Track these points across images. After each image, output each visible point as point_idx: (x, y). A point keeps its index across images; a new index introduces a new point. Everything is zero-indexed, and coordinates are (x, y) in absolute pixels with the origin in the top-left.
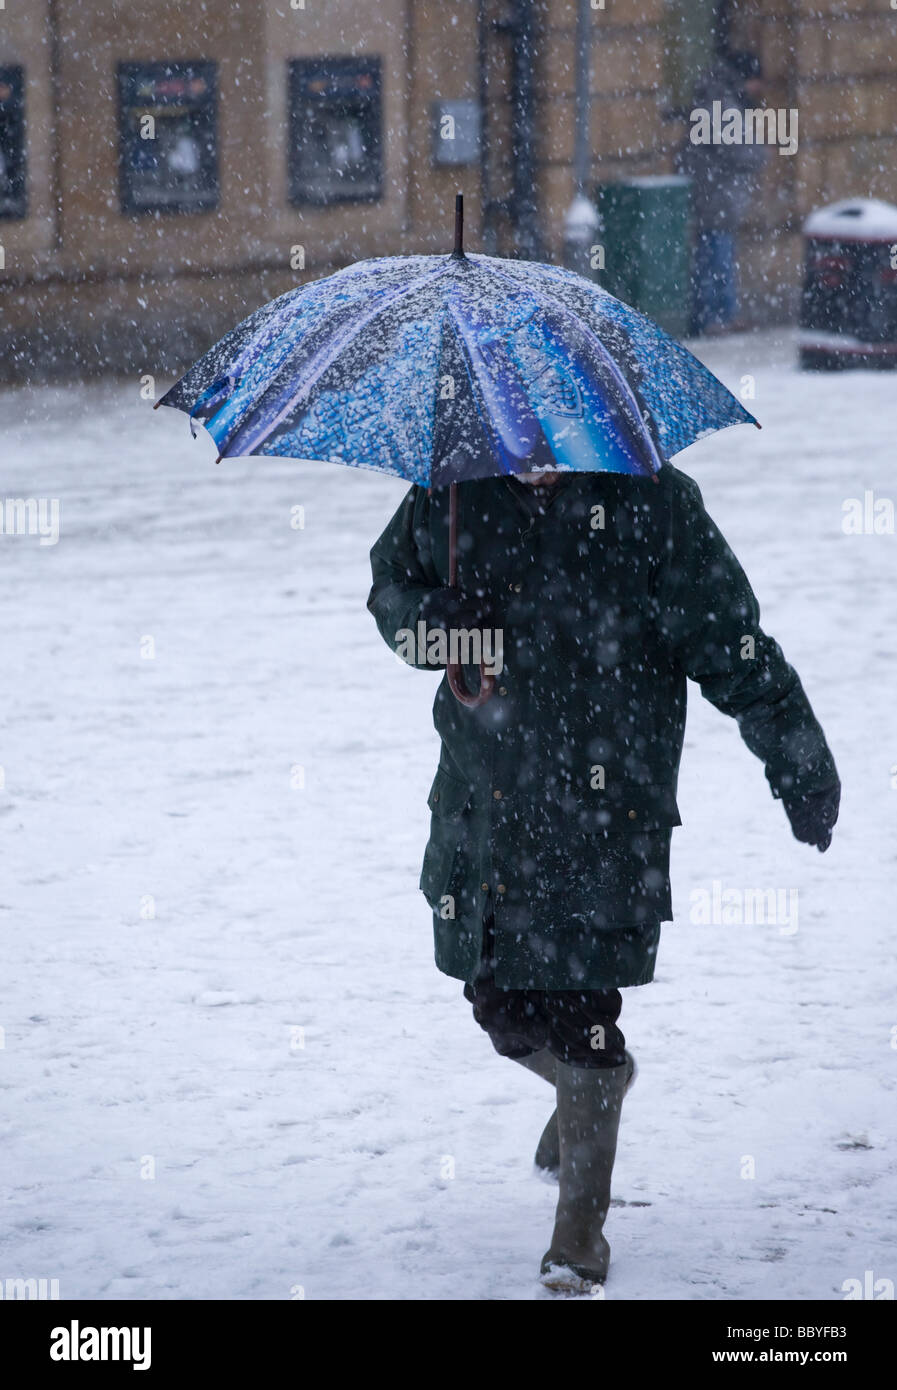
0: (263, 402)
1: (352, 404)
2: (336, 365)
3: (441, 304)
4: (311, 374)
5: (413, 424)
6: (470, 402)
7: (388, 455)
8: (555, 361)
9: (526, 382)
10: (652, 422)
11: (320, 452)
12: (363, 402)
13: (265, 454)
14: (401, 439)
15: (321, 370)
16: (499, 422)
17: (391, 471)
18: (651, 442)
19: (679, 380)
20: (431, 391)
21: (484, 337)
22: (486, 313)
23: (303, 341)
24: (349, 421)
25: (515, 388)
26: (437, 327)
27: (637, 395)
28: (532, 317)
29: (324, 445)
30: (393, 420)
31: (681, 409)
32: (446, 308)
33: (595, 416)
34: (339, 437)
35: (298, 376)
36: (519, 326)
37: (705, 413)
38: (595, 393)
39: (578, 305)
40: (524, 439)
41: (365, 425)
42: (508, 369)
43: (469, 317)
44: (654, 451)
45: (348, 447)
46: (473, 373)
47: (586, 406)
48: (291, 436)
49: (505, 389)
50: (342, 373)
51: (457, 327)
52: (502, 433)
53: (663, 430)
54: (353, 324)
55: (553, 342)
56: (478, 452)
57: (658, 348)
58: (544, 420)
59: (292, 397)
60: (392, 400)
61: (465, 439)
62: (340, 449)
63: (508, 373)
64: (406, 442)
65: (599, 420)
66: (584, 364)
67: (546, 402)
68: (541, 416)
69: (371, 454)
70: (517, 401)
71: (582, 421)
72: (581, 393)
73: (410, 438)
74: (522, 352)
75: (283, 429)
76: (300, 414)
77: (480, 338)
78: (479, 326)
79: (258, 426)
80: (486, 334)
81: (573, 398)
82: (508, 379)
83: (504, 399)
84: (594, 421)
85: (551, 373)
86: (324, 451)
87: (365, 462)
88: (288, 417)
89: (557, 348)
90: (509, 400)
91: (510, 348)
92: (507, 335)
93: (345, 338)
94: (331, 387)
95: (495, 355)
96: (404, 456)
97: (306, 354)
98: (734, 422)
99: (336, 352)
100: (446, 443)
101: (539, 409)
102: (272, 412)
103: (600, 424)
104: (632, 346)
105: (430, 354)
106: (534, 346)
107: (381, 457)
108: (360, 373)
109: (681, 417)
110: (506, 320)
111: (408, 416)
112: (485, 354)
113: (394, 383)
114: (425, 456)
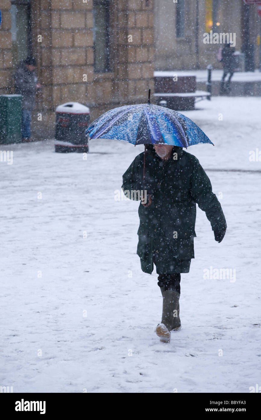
0: (101, 128)
1: (120, 128)
2: (118, 121)
3: (143, 110)
4: (112, 123)
5: (133, 132)
6: (146, 129)
7: (127, 138)
8: (167, 122)
9: (159, 126)
10: (188, 138)
11: (112, 137)
12: (123, 128)
13: (100, 138)
14: (130, 135)
15: (114, 122)
16: (153, 133)
17: (127, 141)
18: (187, 142)
19: (196, 132)
20: (138, 125)
21: (151, 116)
22: (153, 113)
23: (111, 116)
24: (119, 131)
25: (157, 127)
26: (141, 114)
27: (185, 132)
28: (163, 114)
29: (113, 136)
30: (129, 131)
31: (195, 137)
32: (144, 111)
33: (174, 134)
34: (117, 135)
35: (109, 123)
36: (159, 115)
37: (201, 139)
38: (175, 130)
39: (174, 114)
40: (158, 137)
41: (122, 132)
42: (156, 123)
43: (148, 112)
44: (187, 143)
45: (118, 136)
46: (148, 123)
47: (172, 132)
48: (106, 135)
49: (154, 127)
50: (119, 122)
51: (145, 114)
52: (153, 135)
53: (190, 140)
54: (123, 113)
55: (167, 119)
56: (147, 139)
57: (192, 125)
58: (163, 134)
59: (108, 127)
60: (129, 127)
61: (144, 136)
62: (117, 137)
63: (156, 124)
64: (131, 136)
65: (175, 135)
66: (173, 124)
67: (164, 130)
68: (162, 133)
69: (123, 138)
70: (157, 129)
71: (171, 135)
72: (172, 129)
73: (132, 135)
74: (159, 120)
75: (105, 133)
76: (109, 130)
77: (150, 117)
78: (150, 115)
79: (99, 133)
80: (152, 116)
81: (170, 130)
82: (156, 125)
83: (154, 129)
84: (174, 135)
85: (165, 125)
86: (113, 137)
87: (122, 139)
88: (106, 131)
89: (167, 120)
90: (155, 129)
91: (157, 119)
92: (157, 117)
93: (120, 116)
94: (116, 125)
95: (153, 120)
96: (130, 138)
97: (112, 119)
98: (208, 143)
99: (118, 118)
100: (140, 136)
101: (162, 131)
102: (103, 130)
103: (175, 136)
104: (185, 123)
105: (139, 119)
106: (162, 119)
107: (125, 139)
108: (123, 122)
109: (195, 139)
110: (157, 114)
111: (132, 130)
112: (151, 120)
113: (130, 124)
114: (135, 138)
